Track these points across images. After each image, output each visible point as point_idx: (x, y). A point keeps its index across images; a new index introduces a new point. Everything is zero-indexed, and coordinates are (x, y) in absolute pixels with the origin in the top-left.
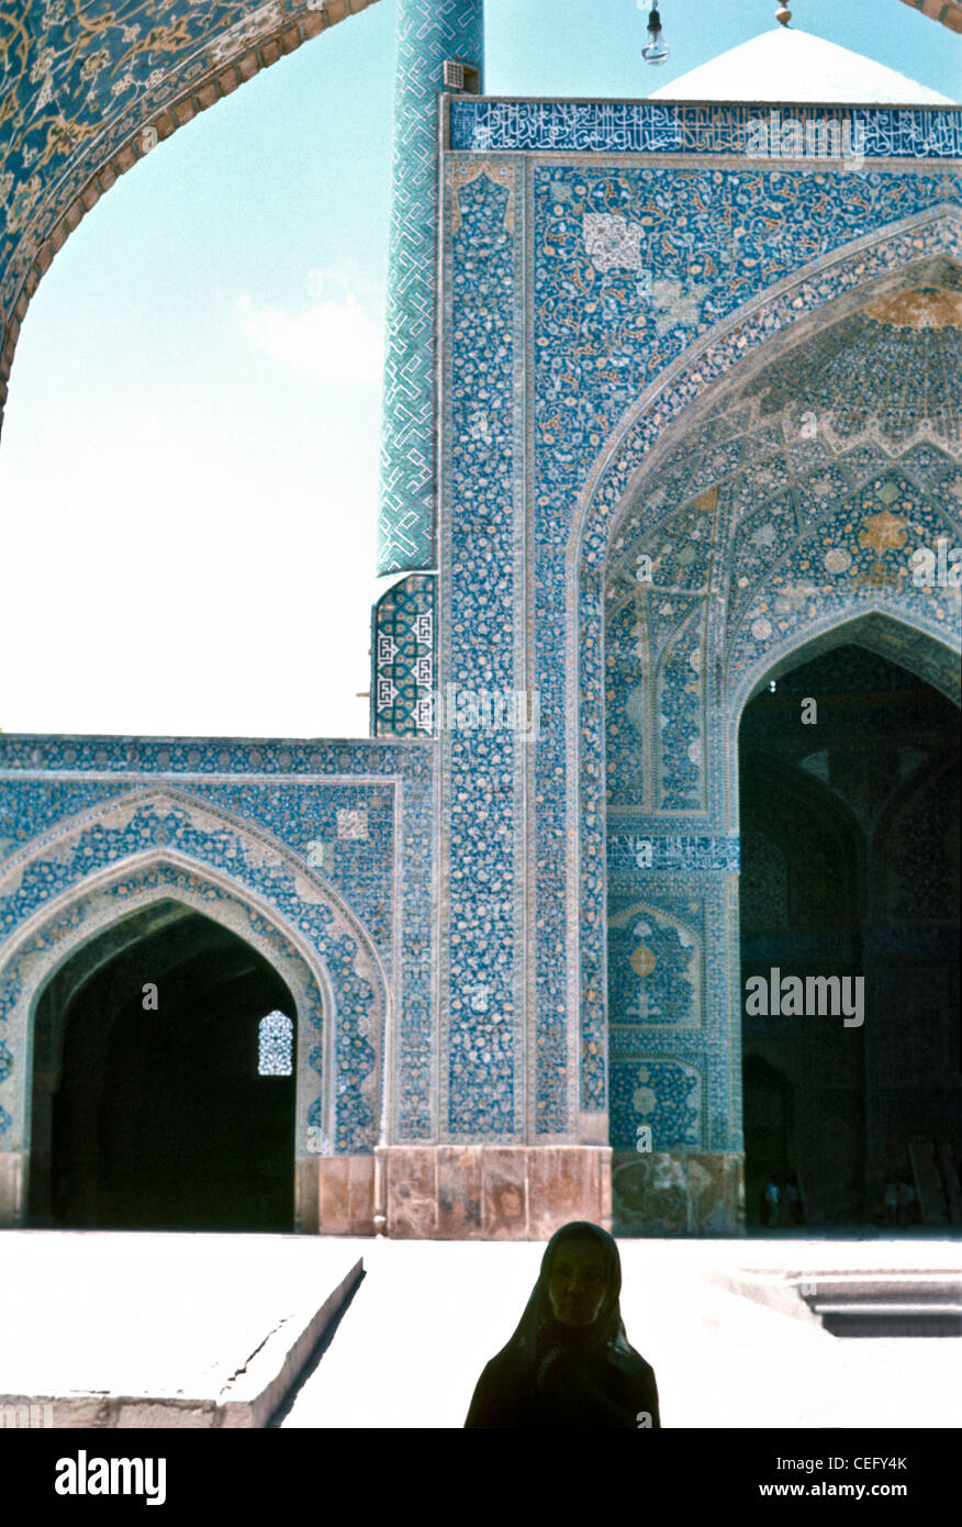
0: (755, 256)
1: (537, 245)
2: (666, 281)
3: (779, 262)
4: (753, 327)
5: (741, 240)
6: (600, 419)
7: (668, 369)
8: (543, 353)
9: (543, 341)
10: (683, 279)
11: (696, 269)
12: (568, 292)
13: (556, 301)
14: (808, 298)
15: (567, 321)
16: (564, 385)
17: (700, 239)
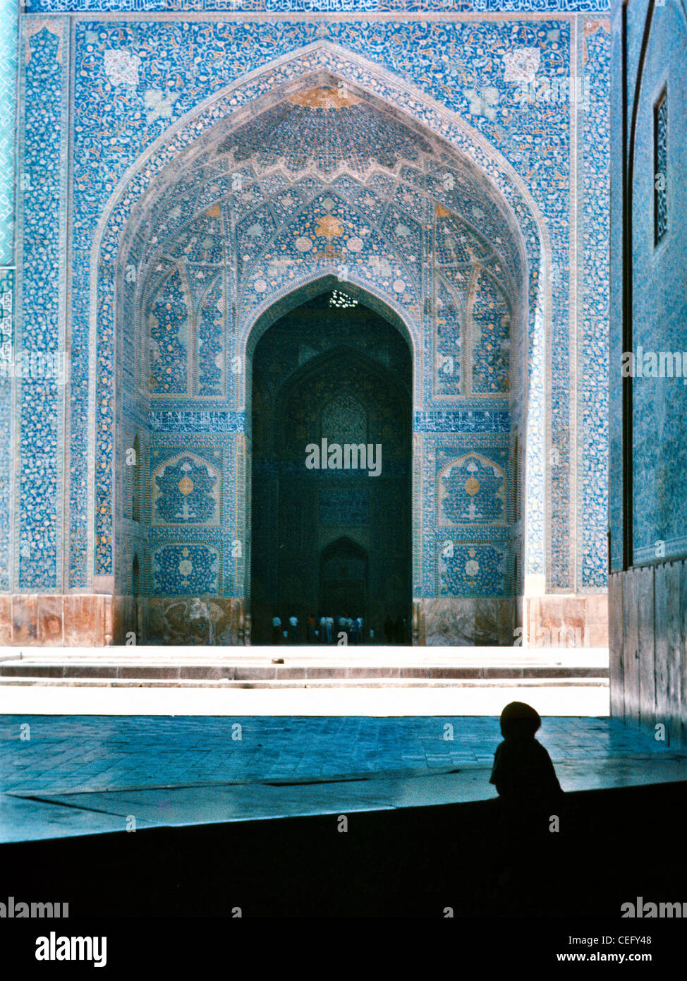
0: (206, 74)
1: (76, 70)
2: (153, 91)
3: (221, 78)
4: (206, 117)
5: (199, 65)
6: (112, 175)
7: (154, 144)
8: (79, 136)
9: (79, 129)
10: (163, 89)
11: (171, 83)
12: (95, 98)
13: (87, 104)
14: (239, 98)
15: (94, 116)
16: (91, 155)
17: (174, 65)
